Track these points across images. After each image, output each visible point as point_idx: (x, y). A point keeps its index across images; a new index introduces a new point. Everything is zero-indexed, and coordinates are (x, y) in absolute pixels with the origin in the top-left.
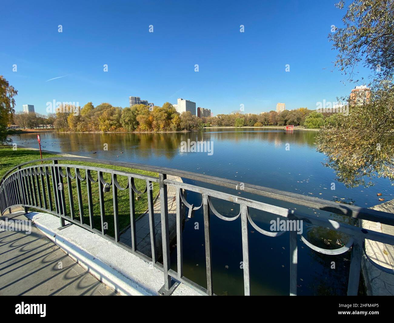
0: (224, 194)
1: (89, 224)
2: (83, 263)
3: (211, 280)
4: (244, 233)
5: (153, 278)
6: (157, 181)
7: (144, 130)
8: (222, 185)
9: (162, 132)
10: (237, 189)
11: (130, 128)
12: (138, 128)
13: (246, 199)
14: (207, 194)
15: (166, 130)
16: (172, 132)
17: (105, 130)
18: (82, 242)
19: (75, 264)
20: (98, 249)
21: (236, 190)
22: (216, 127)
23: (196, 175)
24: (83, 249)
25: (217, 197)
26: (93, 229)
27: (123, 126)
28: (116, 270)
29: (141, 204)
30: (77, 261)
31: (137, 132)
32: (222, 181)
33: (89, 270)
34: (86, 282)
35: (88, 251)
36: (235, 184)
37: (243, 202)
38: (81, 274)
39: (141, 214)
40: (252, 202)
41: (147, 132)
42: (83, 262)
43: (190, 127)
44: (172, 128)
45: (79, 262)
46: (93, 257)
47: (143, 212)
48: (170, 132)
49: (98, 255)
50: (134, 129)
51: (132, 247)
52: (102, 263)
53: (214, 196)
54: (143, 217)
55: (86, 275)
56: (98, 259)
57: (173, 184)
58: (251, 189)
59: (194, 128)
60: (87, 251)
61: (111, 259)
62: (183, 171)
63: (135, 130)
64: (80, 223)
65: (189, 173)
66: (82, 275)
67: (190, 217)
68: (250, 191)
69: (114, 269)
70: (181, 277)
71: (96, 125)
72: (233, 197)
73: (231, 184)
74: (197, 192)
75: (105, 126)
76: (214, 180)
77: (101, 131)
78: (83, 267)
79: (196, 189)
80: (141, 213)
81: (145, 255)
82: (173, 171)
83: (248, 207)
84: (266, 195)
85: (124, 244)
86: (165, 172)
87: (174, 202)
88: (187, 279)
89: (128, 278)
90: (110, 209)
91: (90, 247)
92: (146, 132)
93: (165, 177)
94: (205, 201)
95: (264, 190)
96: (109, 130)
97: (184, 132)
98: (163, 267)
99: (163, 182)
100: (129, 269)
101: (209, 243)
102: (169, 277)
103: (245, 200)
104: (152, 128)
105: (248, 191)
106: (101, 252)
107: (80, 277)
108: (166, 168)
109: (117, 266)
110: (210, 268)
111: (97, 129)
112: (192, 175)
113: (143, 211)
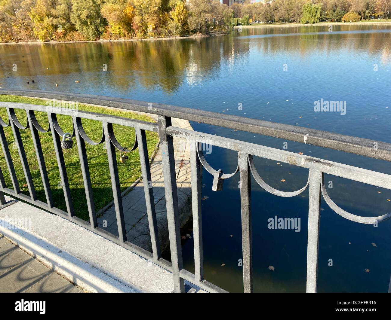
0: (279, 152)
1: (45, 201)
2: (44, 259)
3: (251, 286)
4: (313, 216)
5: (156, 280)
6: (154, 129)
7: (118, 36)
8: (277, 135)
9: (152, 39)
10: (305, 142)
11: (90, 33)
12: (106, 32)
13: (322, 160)
14: (246, 152)
15: (160, 34)
16: (171, 38)
17: (46, 38)
18: (38, 227)
19: (31, 260)
20: (65, 238)
21: (303, 143)
22: (262, 26)
23: (226, 118)
24: (40, 237)
25: (266, 157)
26: (52, 208)
27: (78, 29)
28: (97, 269)
29: (126, 171)
30: (33, 256)
31: (105, 41)
32: (277, 129)
33: (54, 268)
34: (51, 285)
35: (50, 241)
36: (303, 134)
37: (316, 164)
38: (44, 273)
39: (126, 188)
40: (332, 165)
41: (124, 40)
42: (44, 257)
43: (208, 26)
44: (172, 29)
45: (38, 257)
46: (58, 249)
47: (129, 185)
48: (168, 39)
49: (66, 247)
50: (99, 35)
51: (118, 236)
52: (74, 258)
53: (259, 155)
54: (130, 193)
55: (50, 275)
56: (66, 253)
57: (184, 134)
58: (334, 141)
59: (215, 28)
60: (47, 241)
61: (87, 253)
62: (202, 112)
63: (101, 36)
64: (30, 199)
65: (213, 115)
66: (45, 276)
67: (216, 190)
68: (330, 145)
69: (93, 266)
70: (201, 280)
71: (28, 27)
72: (297, 157)
73: (295, 134)
74: (228, 148)
75: (45, 30)
76: (261, 127)
77: (38, 39)
78: (44, 264)
79: (227, 144)
80: (126, 185)
81: (141, 248)
82: (183, 112)
83: (323, 174)
84: (363, 152)
85: (105, 231)
86: (168, 113)
87: (182, 169)
88: (210, 284)
89: (116, 280)
90: (73, 179)
91: (51, 235)
92: (122, 40)
93: (168, 122)
94: (243, 164)
95: (358, 143)
96: (53, 37)
97: (196, 37)
98: (171, 266)
99: (166, 132)
100: (116, 267)
101: (248, 231)
102: (181, 280)
103: (318, 162)
104: (133, 32)
105: (326, 146)
106: (69, 242)
107: (41, 278)
108: (169, 106)
109: (97, 263)
110: (249, 269)
111: (31, 37)
112: (219, 118)
113: (130, 182)
